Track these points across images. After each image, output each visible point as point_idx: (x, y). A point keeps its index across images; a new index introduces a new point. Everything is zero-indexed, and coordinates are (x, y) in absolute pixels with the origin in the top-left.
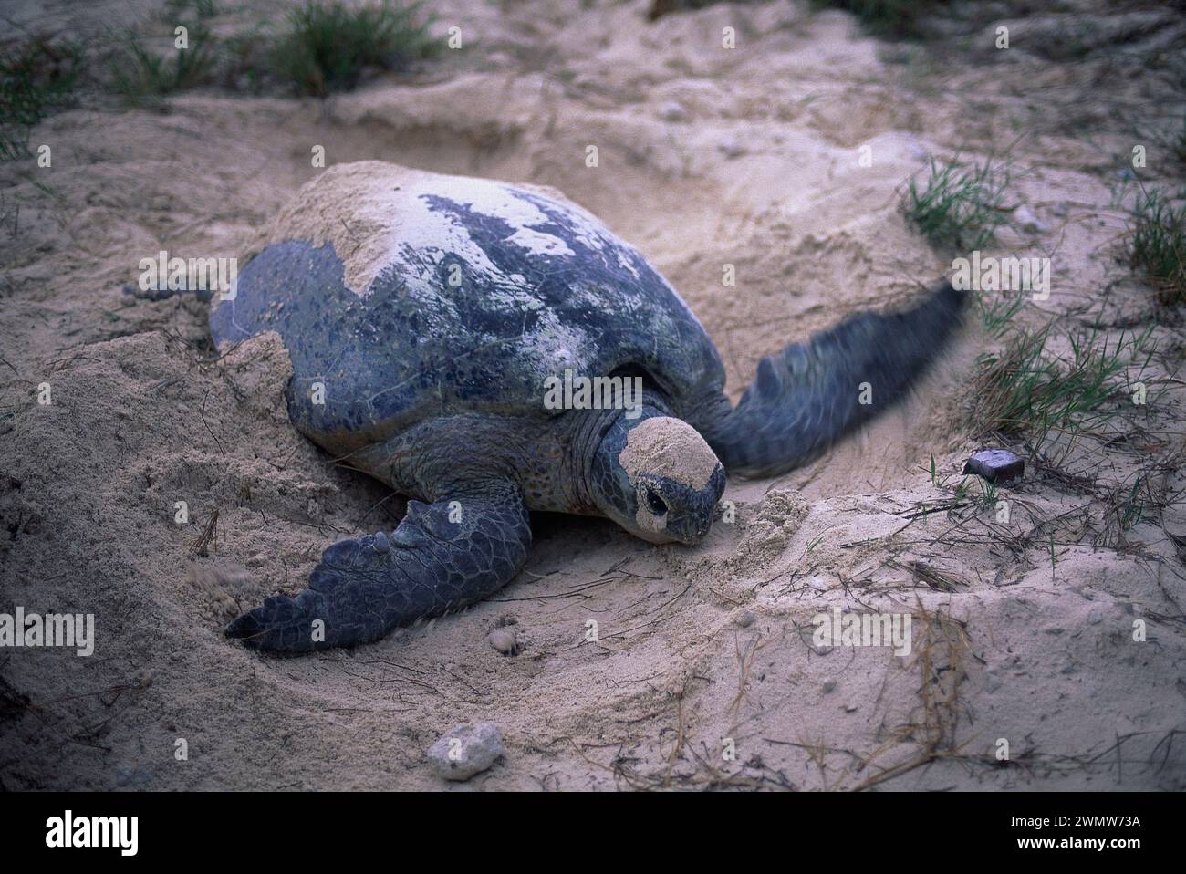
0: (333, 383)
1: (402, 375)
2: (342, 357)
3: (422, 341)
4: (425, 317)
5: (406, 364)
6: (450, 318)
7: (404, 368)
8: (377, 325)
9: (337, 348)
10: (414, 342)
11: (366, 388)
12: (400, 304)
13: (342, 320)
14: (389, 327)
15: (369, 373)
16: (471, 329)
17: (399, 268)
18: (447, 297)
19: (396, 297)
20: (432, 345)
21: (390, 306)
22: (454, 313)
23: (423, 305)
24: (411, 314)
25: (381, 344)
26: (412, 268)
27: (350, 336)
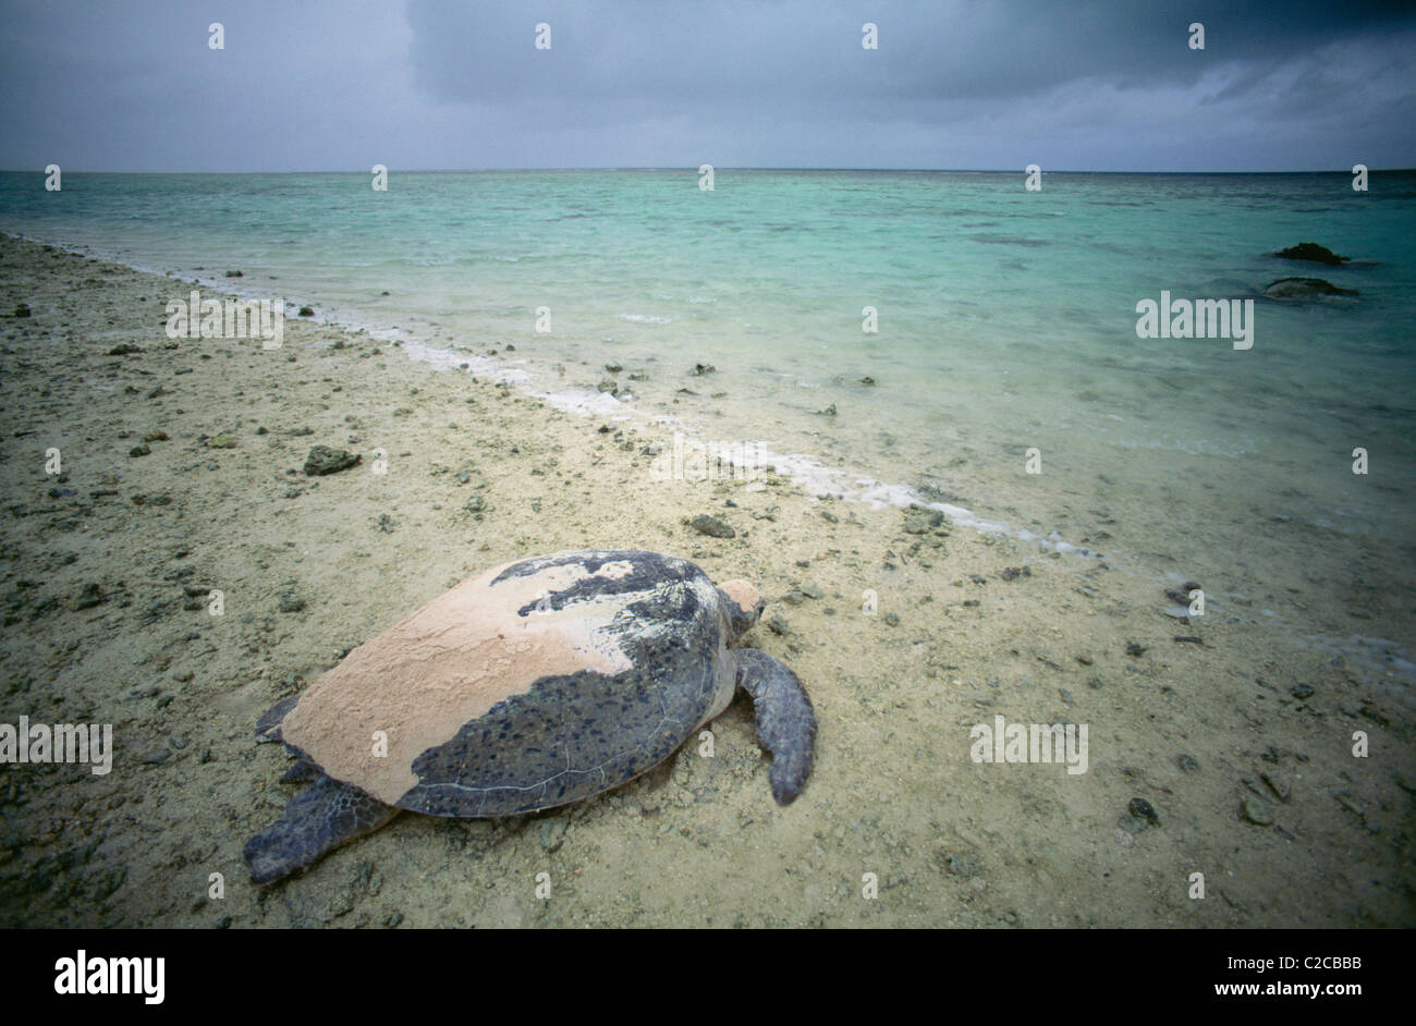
0: (675, 713)
1: (700, 666)
2: (663, 697)
3: (688, 646)
4: (674, 637)
5: (695, 661)
6: (680, 626)
7: (697, 664)
8: (661, 666)
9: (654, 700)
10: (686, 650)
11: (694, 692)
12: (656, 646)
13: (639, 688)
14: (668, 660)
15: (687, 685)
16: (690, 619)
17: (626, 637)
18: (666, 620)
19: (650, 647)
20: (692, 642)
21: (654, 653)
22: (679, 622)
23: (666, 634)
24: (668, 644)
25: (675, 669)
26: (631, 630)
27: (655, 686)
